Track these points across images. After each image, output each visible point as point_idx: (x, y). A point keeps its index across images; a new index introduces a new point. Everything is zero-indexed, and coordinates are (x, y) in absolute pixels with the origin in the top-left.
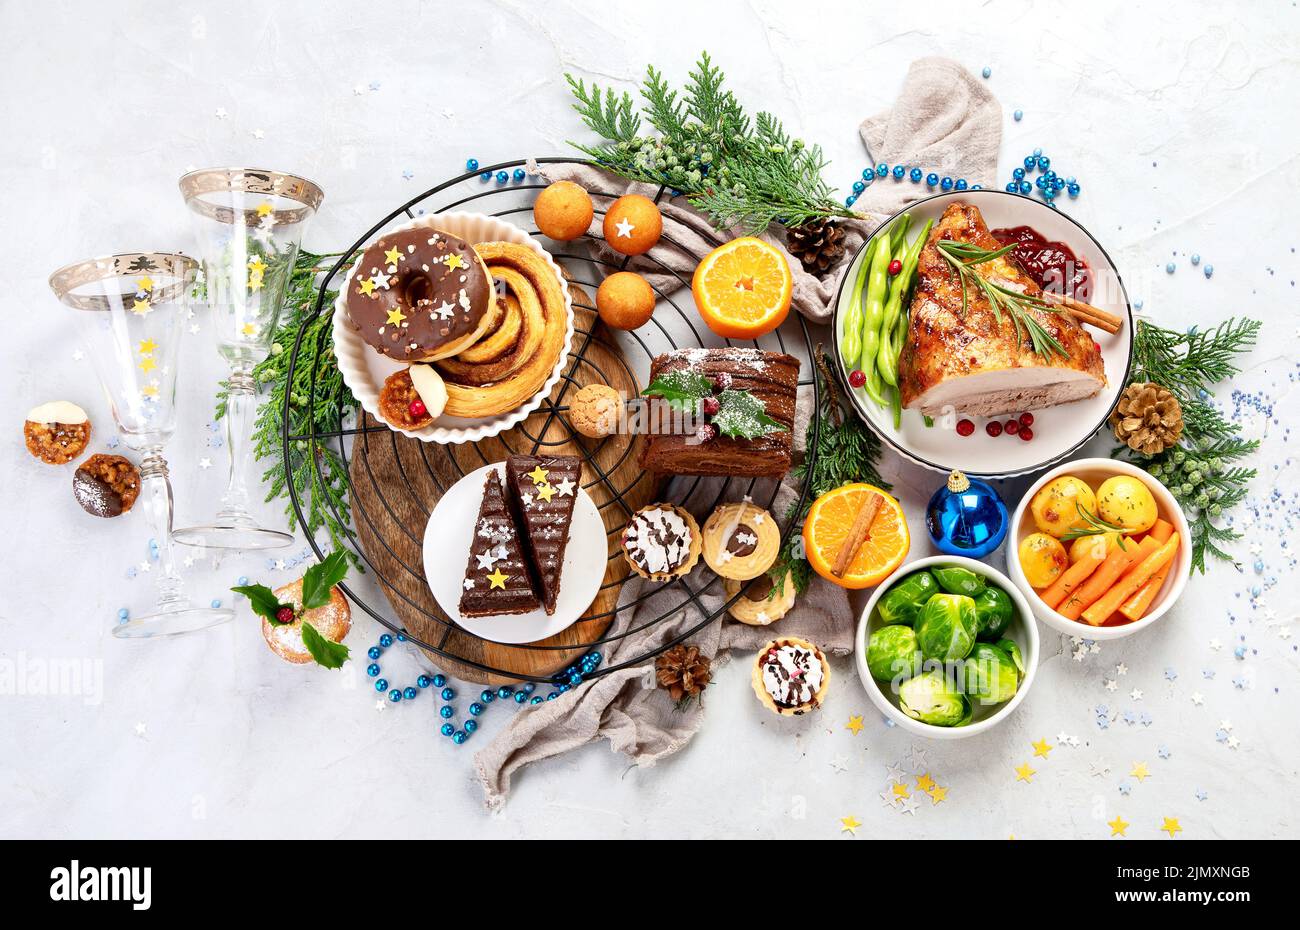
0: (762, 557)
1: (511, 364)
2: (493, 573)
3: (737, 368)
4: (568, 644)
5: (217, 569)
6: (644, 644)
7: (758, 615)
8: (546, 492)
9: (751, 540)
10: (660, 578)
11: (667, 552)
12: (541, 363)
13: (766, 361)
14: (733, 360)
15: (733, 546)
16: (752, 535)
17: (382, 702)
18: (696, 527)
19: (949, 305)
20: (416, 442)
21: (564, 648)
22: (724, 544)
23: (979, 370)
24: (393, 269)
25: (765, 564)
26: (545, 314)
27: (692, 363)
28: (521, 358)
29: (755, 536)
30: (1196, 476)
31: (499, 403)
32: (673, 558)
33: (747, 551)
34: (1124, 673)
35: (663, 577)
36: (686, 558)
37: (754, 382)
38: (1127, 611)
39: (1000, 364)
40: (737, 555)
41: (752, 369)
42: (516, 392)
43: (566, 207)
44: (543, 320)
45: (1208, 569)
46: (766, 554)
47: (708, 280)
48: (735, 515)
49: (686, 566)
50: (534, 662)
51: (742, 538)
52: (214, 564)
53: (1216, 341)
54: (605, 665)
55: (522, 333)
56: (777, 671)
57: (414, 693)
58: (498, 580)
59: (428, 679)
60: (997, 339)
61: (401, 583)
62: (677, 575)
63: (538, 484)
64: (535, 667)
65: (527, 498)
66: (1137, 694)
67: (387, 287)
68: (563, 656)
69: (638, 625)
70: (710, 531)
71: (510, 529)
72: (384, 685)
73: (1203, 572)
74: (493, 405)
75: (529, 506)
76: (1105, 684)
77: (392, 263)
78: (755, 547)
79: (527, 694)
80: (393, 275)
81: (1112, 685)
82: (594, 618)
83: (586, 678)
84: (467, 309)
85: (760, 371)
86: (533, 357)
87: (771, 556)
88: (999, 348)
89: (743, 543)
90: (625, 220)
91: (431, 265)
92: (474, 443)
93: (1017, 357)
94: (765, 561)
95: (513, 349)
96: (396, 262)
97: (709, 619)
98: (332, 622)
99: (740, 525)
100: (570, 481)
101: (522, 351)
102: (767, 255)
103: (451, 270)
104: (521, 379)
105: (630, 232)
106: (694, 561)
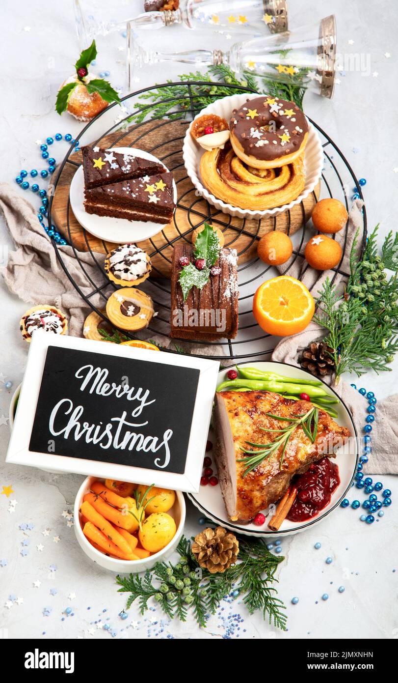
0: (120, 318)
1: (230, 179)
2: (102, 161)
3: (225, 280)
4: (71, 228)
5: (117, 62)
6: (70, 264)
7: (89, 327)
8: (150, 189)
9: (130, 313)
10: (107, 264)
11: (120, 263)
12: (230, 193)
13: (231, 298)
14: (230, 278)
15: (127, 304)
16: (133, 313)
17: (41, 142)
18: (137, 283)
19: (275, 409)
20: (184, 135)
21: (68, 226)
22: (128, 299)
23: (231, 418)
24: (282, 113)
25: (116, 321)
26: (260, 195)
27: (227, 257)
28: (233, 184)
29: (133, 315)
30: (180, 584)
31: (207, 175)
32: (117, 267)
33: (124, 312)
34: (54, 540)
35: (107, 265)
36: (118, 277)
37: (217, 291)
38: (87, 525)
39: (235, 430)
40: (121, 306)
41: (225, 289)
42: (213, 182)
43: (329, 209)
44: (257, 193)
45: (121, 595)
46: (122, 320)
47: (286, 281)
48: (146, 304)
49: (114, 277)
50: (61, 211)
51: (132, 308)
52: (119, 61)
53: (270, 598)
54: (58, 246)
55: (247, 183)
56: (46, 314)
57: (45, 157)
58: (99, 163)
59: (52, 163)
60: (252, 431)
61: (107, 144)
62: (108, 273)
63: (155, 185)
64: (58, 211)
65: (147, 179)
66: (41, 547)
67: (271, 111)
68: (64, 226)
69: (83, 265)
70: (135, 291)
71: (129, 170)
72: (50, 142)
73: (120, 591)
74: (206, 173)
75: (142, 180)
76: (48, 529)
77: (285, 112)
78: (127, 316)
79: (44, 214)
80: (278, 114)
81: (47, 533)
82: (87, 241)
83: (52, 237)
84: (257, 145)
85: (224, 294)
86: (235, 190)
87: (122, 323)
88: (246, 431)
89: (128, 309)
90: (322, 240)
91: (284, 129)
92: (184, 164)
93: (241, 440)
94: (117, 320)
95: (238, 178)
96: (285, 114)
97: (85, 299)
98: (81, 101)
99: (140, 308)
100: (158, 201)
101: (237, 183)
102: (303, 313)
103: (280, 137)
104: (221, 184)
105: (315, 244)
106: (117, 282)
